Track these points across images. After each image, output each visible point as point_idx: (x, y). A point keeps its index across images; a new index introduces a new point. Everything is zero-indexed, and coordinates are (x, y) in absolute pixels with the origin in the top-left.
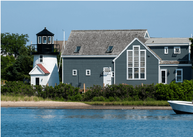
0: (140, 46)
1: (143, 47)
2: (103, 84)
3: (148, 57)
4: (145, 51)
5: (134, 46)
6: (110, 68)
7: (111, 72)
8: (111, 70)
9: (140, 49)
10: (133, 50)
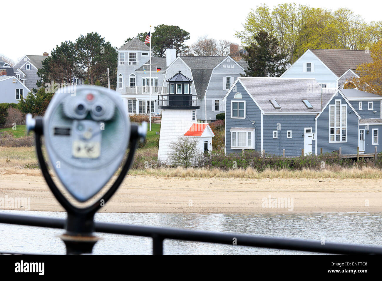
0: (341, 100)
1: (344, 102)
2: (303, 152)
3: (349, 113)
4: (346, 105)
5: (336, 100)
6: (311, 129)
7: (311, 134)
8: (311, 131)
9: (342, 104)
10: (335, 105)
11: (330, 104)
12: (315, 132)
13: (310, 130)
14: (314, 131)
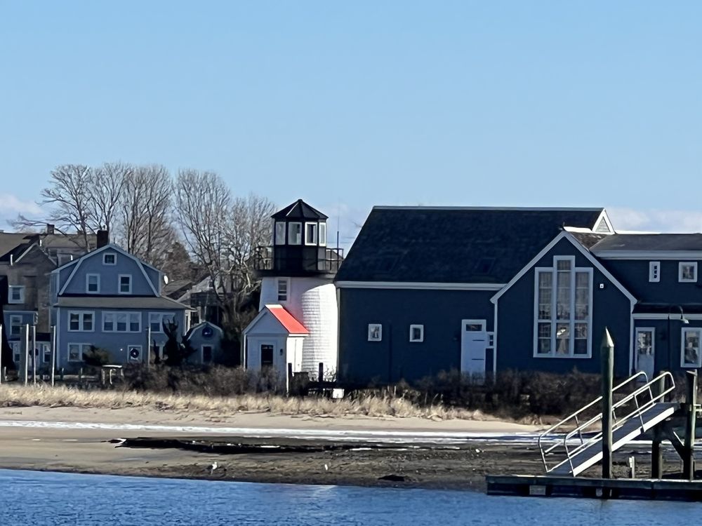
0: (574, 257)
3: (599, 290)
4: (590, 271)
5: (556, 258)
6: (483, 322)
7: (484, 333)
8: (484, 327)
9: (577, 266)
10: (554, 269)
11: (538, 264)
12: (493, 330)
13: (481, 325)
14: (490, 328)
